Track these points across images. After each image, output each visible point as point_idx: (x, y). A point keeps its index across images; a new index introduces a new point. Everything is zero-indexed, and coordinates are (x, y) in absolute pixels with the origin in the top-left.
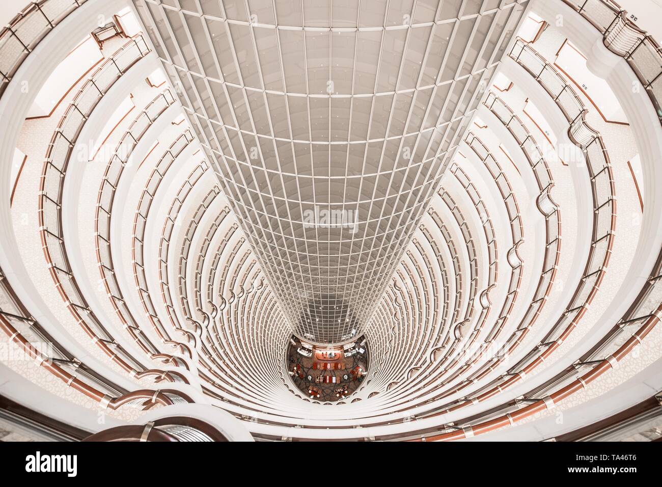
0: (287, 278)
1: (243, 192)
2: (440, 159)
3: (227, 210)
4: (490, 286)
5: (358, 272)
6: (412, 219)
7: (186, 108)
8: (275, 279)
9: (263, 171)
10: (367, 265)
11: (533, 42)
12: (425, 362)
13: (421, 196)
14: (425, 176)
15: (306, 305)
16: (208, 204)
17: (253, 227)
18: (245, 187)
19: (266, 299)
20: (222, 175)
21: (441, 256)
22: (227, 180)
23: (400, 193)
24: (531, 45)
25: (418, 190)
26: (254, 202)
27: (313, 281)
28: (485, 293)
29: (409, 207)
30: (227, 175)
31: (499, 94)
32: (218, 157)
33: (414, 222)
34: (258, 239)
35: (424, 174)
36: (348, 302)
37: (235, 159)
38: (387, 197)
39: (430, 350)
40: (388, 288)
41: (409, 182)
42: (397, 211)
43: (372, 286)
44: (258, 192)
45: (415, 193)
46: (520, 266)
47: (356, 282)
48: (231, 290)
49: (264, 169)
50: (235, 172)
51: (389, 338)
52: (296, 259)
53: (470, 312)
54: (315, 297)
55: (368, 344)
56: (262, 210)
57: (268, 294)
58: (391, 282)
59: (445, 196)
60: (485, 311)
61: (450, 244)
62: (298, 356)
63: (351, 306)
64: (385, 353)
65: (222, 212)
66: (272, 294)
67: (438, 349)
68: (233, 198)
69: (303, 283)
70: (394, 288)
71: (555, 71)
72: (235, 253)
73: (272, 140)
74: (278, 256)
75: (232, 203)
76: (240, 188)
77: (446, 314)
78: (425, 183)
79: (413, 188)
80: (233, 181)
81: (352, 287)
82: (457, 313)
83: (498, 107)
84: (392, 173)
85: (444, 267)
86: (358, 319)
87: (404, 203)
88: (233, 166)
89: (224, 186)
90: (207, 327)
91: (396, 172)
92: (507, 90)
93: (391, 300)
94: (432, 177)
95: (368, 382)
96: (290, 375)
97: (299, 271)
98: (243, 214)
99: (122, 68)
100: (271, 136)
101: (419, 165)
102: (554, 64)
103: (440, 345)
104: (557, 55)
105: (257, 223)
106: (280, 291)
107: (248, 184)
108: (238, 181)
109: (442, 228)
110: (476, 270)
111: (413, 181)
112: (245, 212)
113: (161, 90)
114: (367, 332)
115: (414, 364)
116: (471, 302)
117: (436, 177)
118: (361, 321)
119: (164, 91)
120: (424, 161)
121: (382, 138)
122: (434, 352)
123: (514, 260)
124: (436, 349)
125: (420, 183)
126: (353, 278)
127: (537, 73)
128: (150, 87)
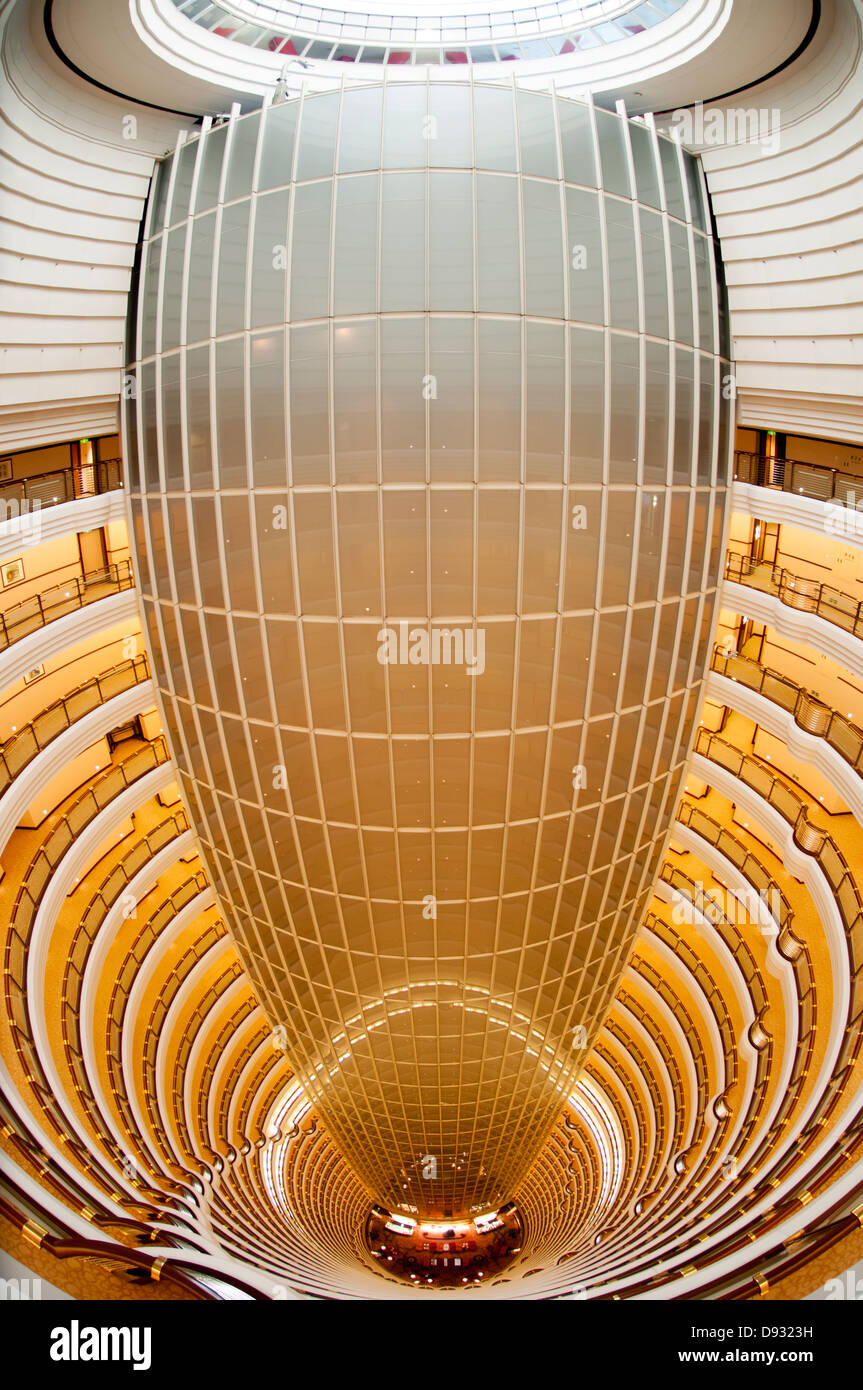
0: (360, 1121)
1: (281, 976)
2: (626, 911)
3: (253, 1004)
4: (728, 1087)
5: (498, 1110)
6: (591, 1013)
7: (205, 841)
8: (338, 1121)
9: (318, 947)
10: (513, 1098)
11: (720, 731)
12: (627, 1216)
13: (602, 974)
14: (605, 941)
15: (400, 1165)
16: (221, 990)
17: (298, 1036)
18: (286, 969)
19: (321, 1150)
20: (247, 947)
21: (646, 1063)
22: (255, 956)
23: (565, 974)
24: (719, 735)
25: (596, 966)
26: (300, 995)
27: (410, 1127)
28: (722, 1099)
29: (583, 994)
30: (255, 947)
31: (695, 804)
32: (244, 917)
33: (595, 1017)
34: (306, 1055)
35: (603, 937)
36: (480, 1157)
37: (270, 924)
38: (542, 984)
39: (635, 1199)
40: (555, 1129)
41: (580, 953)
42: (562, 1004)
43: (525, 1130)
44: (308, 979)
45: (592, 971)
46: (770, 1045)
47: (493, 1125)
48: (258, 1129)
49: (319, 943)
50: (269, 942)
51: (560, 1200)
52: (377, 1092)
53: (700, 1131)
54: (415, 1152)
55: (522, 1213)
56: (313, 1009)
57: (325, 1144)
58: (561, 1119)
59: (643, 968)
60: (723, 1124)
61: (660, 1041)
62: (388, 1233)
63: (485, 1162)
64: (553, 1220)
65: (243, 1006)
66: (333, 1143)
67: (649, 1197)
68: (263, 986)
69: (392, 1130)
70: (566, 1126)
71: (758, 764)
72: (265, 1072)
73: (334, 897)
74: (343, 1086)
75: (261, 992)
76: (276, 971)
77: (660, 1145)
78: (607, 953)
79: (587, 964)
80: (265, 959)
81: (486, 1134)
82: (678, 1139)
83: (697, 821)
84: (547, 944)
85: (653, 1079)
86: (501, 1180)
87: (574, 989)
88: (266, 933)
89: (250, 965)
90: (220, 1173)
91: (554, 943)
92: (705, 796)
93: (562, 1145)
94: (616, 941)
95: (523, 1260)
96: (374, 1256)
97: (383, 1112)
98: (280, 1014)
99: (129, 780)
100: (332, 891)
101: (593, 927)
102: (754, 755)
103: (651, 1189)
104: (753, 743)
105: (304, 1030)
106: (349, 1140)
107: (290, 965)
108: (275, 959)
109: (645, 1018)
110: (705, 1069)
111: (586, 951)
112: (283, 1010)
113: (171, 812)
114: (520, 1197)
115: (607, 1223)
116: (701, 1119)
117: (624, 941)
118: (507, 1183)
119: (177, 814)
120: (600, 918)
121: (526, 889)
122: (642, 1202)
123: (759, 1038)
124: (645, 1197)
125: (598, 953)
126: (488, 1119)
127: (737, 770)
128: (158, 805)
